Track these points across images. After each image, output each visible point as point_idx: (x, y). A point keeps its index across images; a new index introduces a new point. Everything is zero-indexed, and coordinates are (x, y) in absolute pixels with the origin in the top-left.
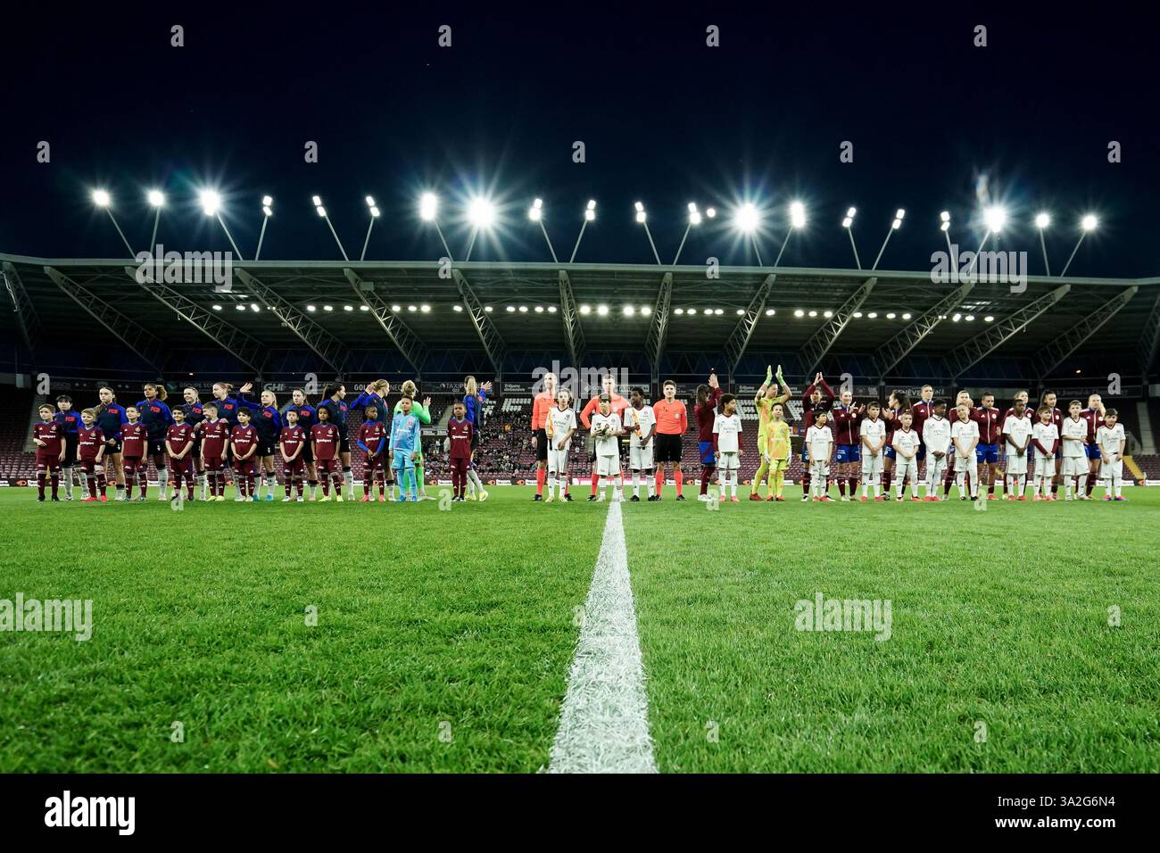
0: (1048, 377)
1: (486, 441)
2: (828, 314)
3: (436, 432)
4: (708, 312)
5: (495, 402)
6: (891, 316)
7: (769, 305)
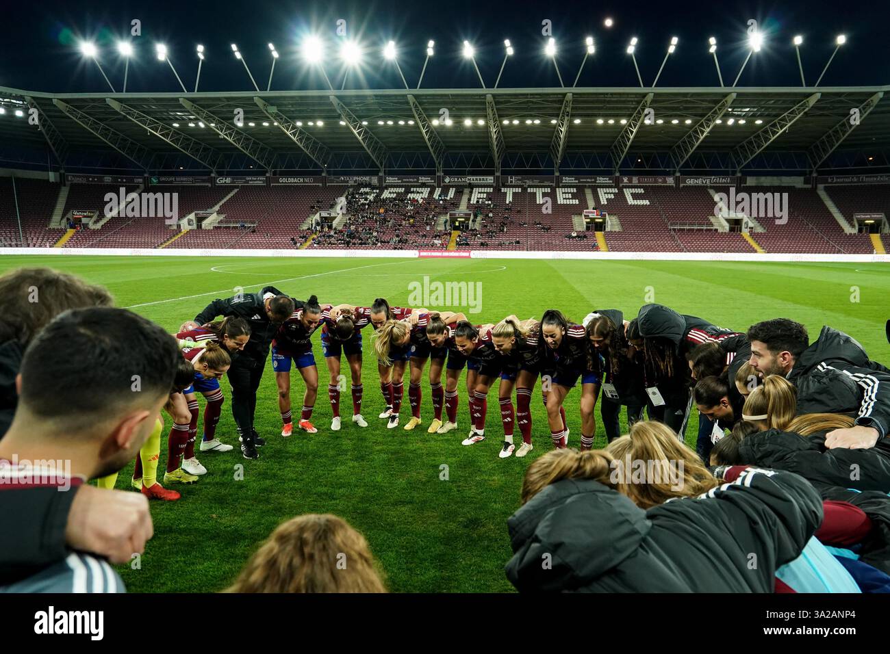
0: (820, 167)
1: (364, 221)
2: (624, 122)
3: (330, 214)
4: (529, 122)
5: (378, 191)
6: (675, 122)
7: (574, 116)
